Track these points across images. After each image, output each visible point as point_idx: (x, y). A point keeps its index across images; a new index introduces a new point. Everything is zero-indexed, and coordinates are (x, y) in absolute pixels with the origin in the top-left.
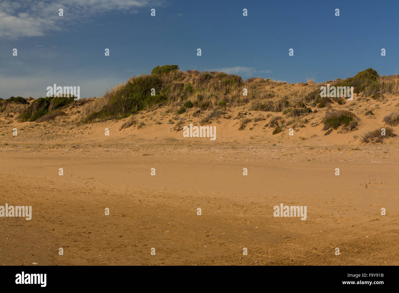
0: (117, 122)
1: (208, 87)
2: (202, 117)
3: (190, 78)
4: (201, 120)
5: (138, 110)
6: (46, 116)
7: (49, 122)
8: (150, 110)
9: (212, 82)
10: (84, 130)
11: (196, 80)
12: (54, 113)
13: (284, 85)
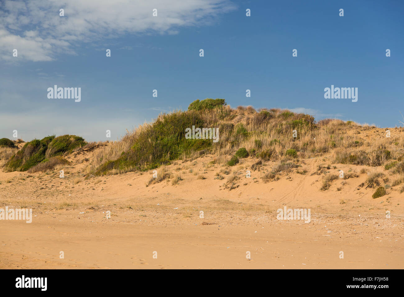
0: (141, 174)
1: (268, 129)
2: (265, 171)
3: (242, 117)
4: (263, 175)
5: (171, 159)
6: (42, 165)
7: (46, 173)
8: (187, 159)
9: (274, 123)
10: (96, 185)
11: (250, 119)
12: (53, 160)
13: (374, 130)
